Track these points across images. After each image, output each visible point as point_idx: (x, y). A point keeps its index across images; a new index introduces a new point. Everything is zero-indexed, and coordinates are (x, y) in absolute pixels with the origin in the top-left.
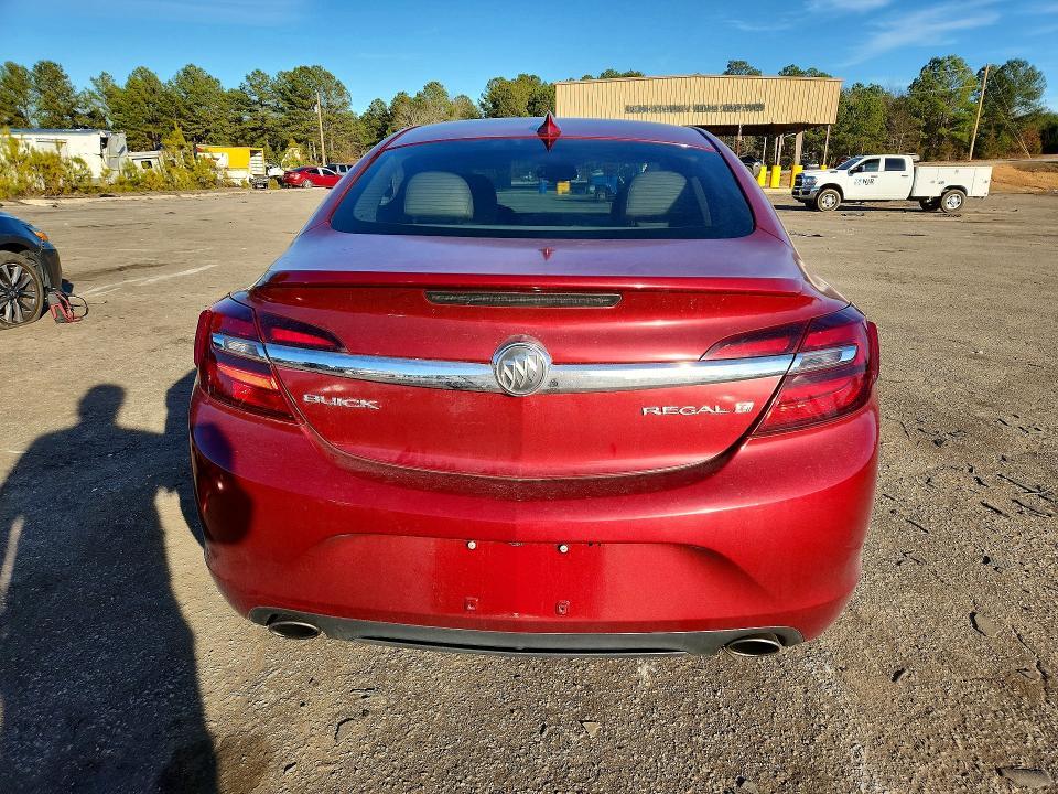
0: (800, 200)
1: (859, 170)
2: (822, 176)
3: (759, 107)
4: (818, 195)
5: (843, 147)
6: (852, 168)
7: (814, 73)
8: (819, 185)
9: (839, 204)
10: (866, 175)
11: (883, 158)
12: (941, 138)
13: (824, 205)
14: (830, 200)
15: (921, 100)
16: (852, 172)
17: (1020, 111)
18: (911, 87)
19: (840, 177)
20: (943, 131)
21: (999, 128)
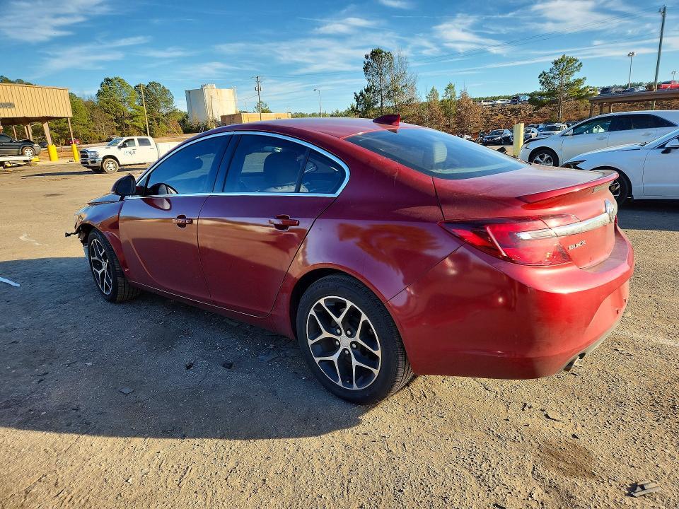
0: (88, 167)
1: (124, 146)
2: (101, 151)
3: (11, 105)
4: (102, 163)
5: (66, 132)
6: (119, 145)
7: (20, 82)
8: (101, 156)
9: (118, 168)
10: (129, 149)
11: (136, 138)
12: (127, 126)
13: (109, 169)
14: (111, 165)
15: (107, 103)
16: (120, 147)
17: (164, 111)
18: (98, 95)
19: (113, 151)
20: (127, 122)
21: (157, 119)
